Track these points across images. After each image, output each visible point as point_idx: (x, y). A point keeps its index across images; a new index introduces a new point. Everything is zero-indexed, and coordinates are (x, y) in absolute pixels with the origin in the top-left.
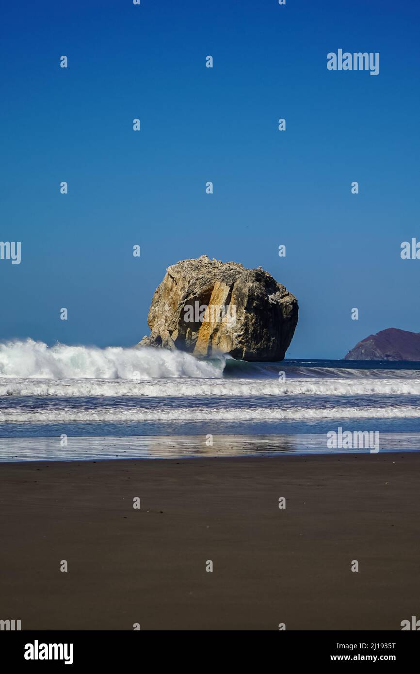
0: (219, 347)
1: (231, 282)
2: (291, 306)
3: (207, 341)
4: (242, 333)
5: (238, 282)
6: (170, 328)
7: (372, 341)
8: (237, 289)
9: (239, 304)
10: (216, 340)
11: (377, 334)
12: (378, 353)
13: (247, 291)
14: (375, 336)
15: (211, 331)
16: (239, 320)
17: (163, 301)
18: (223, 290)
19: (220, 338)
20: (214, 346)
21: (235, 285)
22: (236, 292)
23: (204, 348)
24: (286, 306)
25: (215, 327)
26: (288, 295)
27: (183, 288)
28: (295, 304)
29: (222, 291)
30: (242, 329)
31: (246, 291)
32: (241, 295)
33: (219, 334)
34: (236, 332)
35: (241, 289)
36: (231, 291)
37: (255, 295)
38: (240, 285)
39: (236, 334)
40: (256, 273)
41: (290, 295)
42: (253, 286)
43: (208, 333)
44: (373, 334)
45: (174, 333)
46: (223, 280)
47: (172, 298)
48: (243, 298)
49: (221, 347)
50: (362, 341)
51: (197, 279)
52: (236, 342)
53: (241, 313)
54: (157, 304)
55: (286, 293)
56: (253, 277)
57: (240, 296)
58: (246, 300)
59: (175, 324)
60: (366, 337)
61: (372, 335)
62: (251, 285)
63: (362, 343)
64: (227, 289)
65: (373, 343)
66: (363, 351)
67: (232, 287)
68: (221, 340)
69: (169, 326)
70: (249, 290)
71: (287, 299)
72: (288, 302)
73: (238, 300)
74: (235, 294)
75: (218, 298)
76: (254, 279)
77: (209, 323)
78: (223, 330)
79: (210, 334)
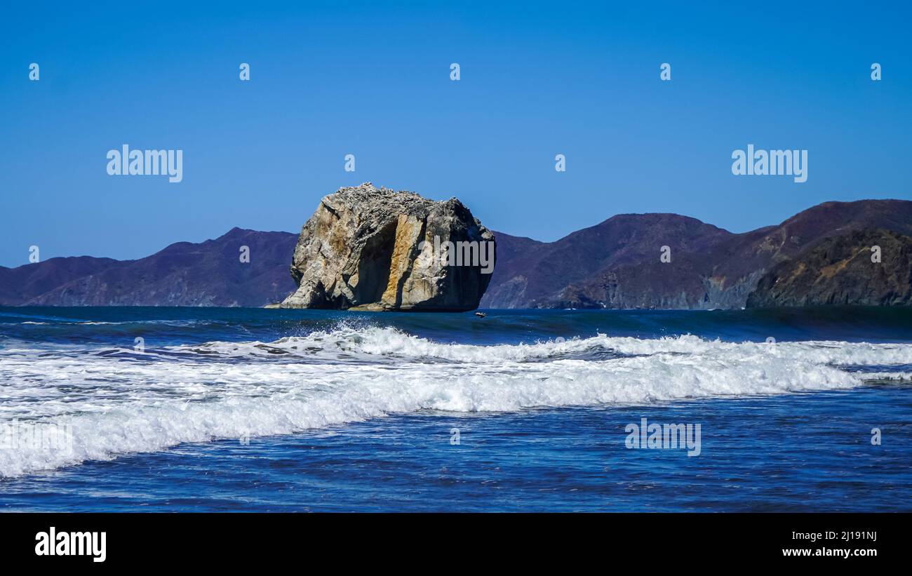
0: (412, 295)
1: (423, 216)
4: (443, 277)
5: (432, 216)
8: (432, 224)
10: (407, 285)
13: (448, 227)
15: (399, 275)
17: (317, 238)
18: (412, 225)
19: (412, 283)
20: (404, 294)
21: (428, 219)
22: (432, 228)
23: (391, 296)
25: (405, 270)
27: (351, 222)
29: (410, 226)
30: (444, 273)
31: (446, 226)
32: (440, 232)
33: (410, 279)
34: (436, 276)
35: (439, 224)
36: (424, 226)
38: (437, 219)
39: (437, 278)
40: (456, 205)
42: (454, 220)
43: (396, 278)
45: (352, 278)
46: (410, 213)
47: (335, 235)
48: (443, 234)
49: (414, 294)
51: (372, 212)
52: (436, 288)
54: (307, 242)
56: (451, 209)
58: (447, 237)
59: (353, 266)
62: (452, 219)
64: (418, 226)
67: (425, 221)
68: (414, 286)
69: (344, 270)
70: (450, 226)
74: (429, 230)
75: (405, 234)
76: (453, 212)
77: (396, 265)
78: (417, 274)
79: (399, 278)
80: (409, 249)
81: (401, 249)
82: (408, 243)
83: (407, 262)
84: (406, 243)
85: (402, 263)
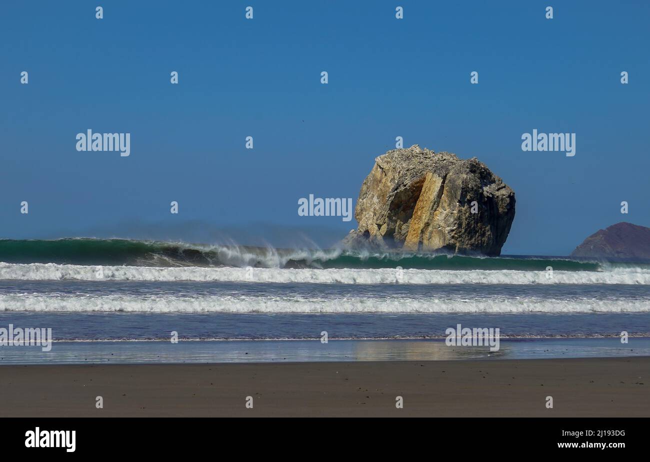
0: (431, 243)
1: (443, 174)
2: (508, 199)
3: (417, 236)
4: (455, 228)
5: (451, 174)
6: (378, 222)
7: (601, 236)
8: (450, 180)
9: (452, 197)
10: (427, 235)
11: (608, 229)
12: (608, 249)
13: (461, 183)
14: (605, 231)
15: (422, 225)
16: (452, 213)
17: (372, 193)
18: (435, 182)
19: (431, 233)
20: (425, 242)
21: (448, 176)
22: (449, 184)
23: (415, 243)
24: (502, 199)
25: (426, 221)
26: (505, 187)
27: (393, 179)
28: (512, 198)
29: (433, 184)
30: (455, 224)
31: (459, 182)
32: (455, 188)
33: (430, 229)
34: (448, 226)
35: (455, 181)
36: (443, 182)
37: (469, 188)
38: (453, 177)
39: (448, 228)
40: (470, 164)
41: (506, 187)
42: (467, 177)
43: (419, 228)
44: (603, 229)
45: (382, 227)
46: (435, 171)
47: (381, 190)
48: (457, 190)
49: (432, 242)
50: (592, 237)
51: (408, 170)
52: (448, 237)
53: (454, 206)
54: (365, 196)
55: (503, 185)
56: (467, 168)
57: (453, 188)
58: (459, 192)
59: (384, 217)
60: (595, 232)
61: (601, 230)
62: (465, 176)
63: (590, 239)
64: (439, 182)
65: (603, 239)
66: (592, 247)
67: (444, 178)
68: (433, 235)
69: (377, 220)
70: (463, 182)
71: (503, 192)
72: (504, 195)
73: (450, 192)
74: (448, 186)
75: (429, 190)
76: (468, 170)
77: (420, 217)
78: (435, 225)
79: (421, 228)
80: (431, 203)
81: (425, 202)
82: (431, 197)
83: (429, 214)
84: (429, 198)
85: (424, 215)
